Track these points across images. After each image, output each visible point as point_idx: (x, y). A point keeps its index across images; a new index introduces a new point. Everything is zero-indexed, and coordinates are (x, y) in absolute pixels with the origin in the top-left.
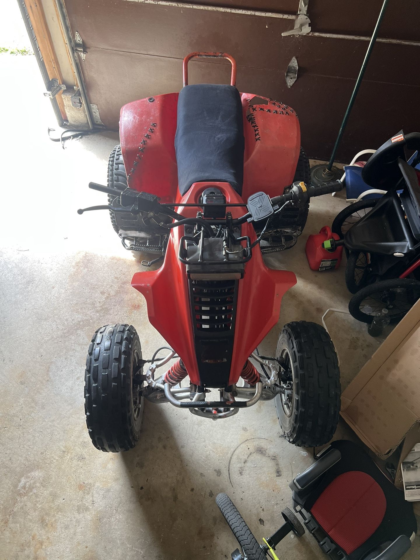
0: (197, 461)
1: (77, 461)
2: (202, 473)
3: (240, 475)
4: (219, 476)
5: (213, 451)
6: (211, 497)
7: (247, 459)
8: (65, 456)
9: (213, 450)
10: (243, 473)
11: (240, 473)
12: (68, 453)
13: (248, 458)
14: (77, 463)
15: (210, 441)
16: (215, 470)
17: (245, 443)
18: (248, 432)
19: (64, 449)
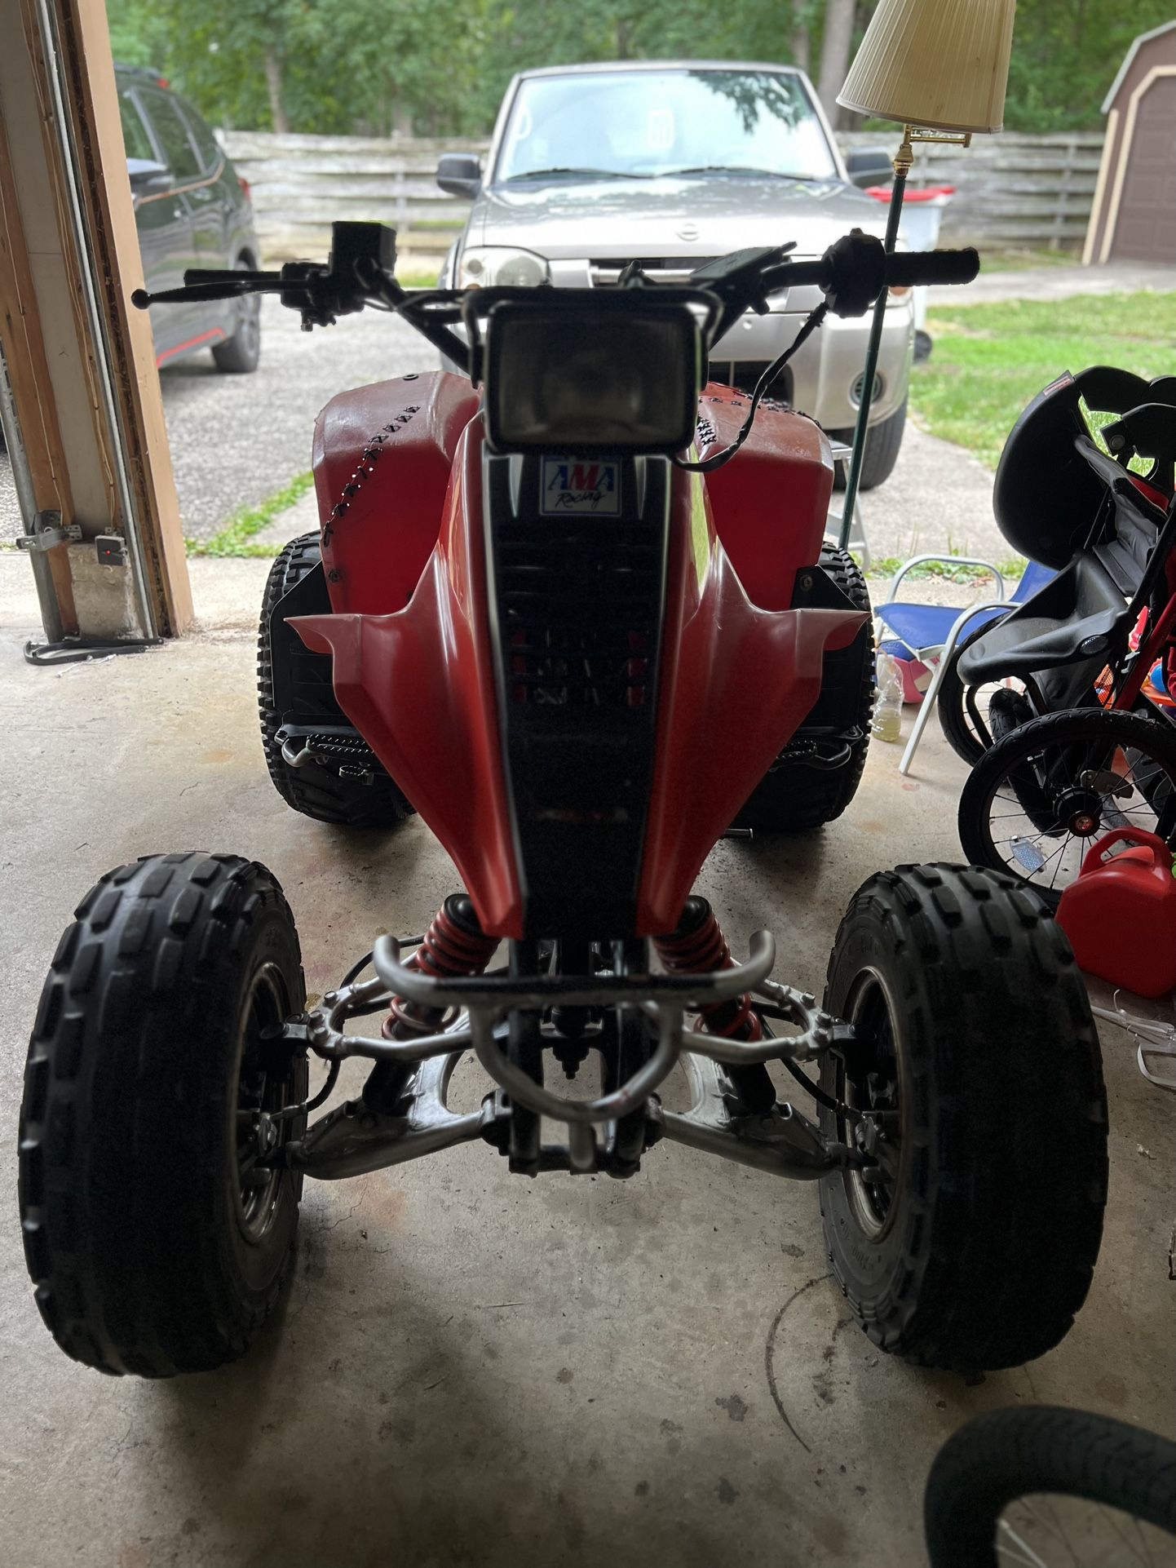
0: (638, 1380)
1: (110, 1459)
2: (666, 1421)
3: (822, 1402)
4: (742, 1420)
5: (692, 1338)
6: (730, 1501)
7: (831, 1344)
8: (55, 1449)
9: (690, 1332)
10: (834, 1395)
11: (823, 1395)
12: (68, 1432)
13: (834, 1339)
14: (109, 1466)
15: (673, 1306)
16: (718, 1401)
17: (805, 1293)
18: (806, 1256)
19: (49, 1424)
